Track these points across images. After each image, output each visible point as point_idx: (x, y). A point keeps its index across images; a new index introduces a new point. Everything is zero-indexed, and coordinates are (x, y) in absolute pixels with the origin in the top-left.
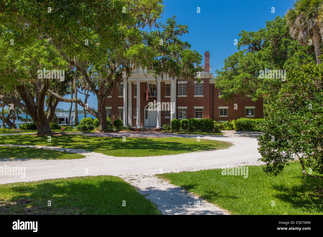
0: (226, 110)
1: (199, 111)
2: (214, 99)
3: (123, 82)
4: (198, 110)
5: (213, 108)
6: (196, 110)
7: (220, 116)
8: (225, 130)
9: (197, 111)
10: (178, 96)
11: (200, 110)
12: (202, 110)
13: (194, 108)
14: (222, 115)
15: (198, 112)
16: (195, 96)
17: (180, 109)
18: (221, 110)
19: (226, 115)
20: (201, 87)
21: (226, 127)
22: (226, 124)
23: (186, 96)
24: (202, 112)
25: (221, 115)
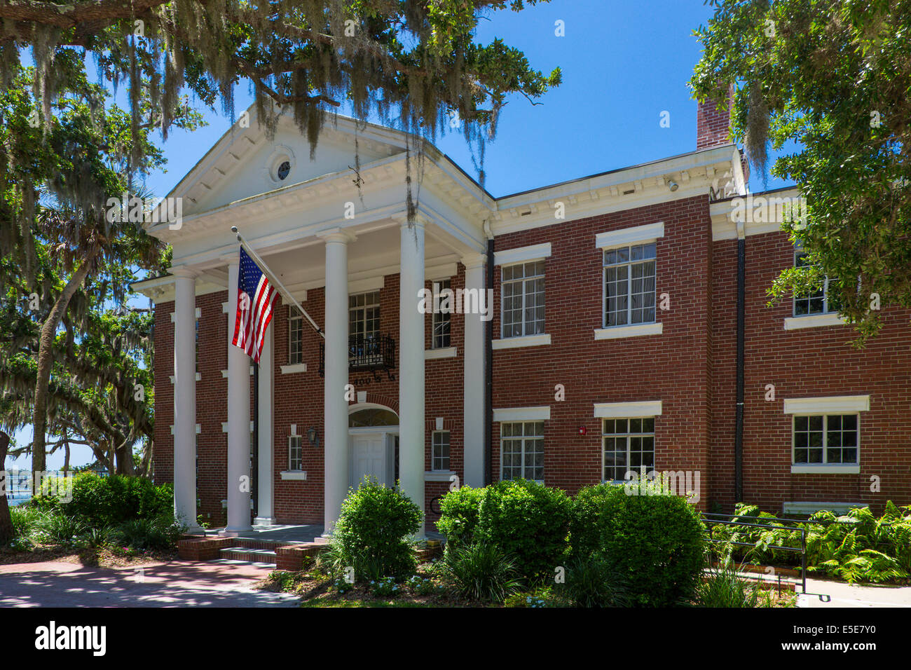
0: (850, 421)
1: (629, 436)
2: (749, 346)
3: (169, 275)
4: (621, 425)
5: (740, 413)
6: (610, 425)
7: (797, 469)
8: (839, 578)
9: (616, 436)
10: (497, 345)
11: (636, 426)
12: (650, 424)
13: (597, 414)
14: (817, 459)
15: (622, 443)
16: (601, 334)
17: (507, 426)
18: (801, 422)
19: (849, 457)
20: (649, 268)
21: (843, 556)
22: (846, 528)
23: (545, 339)
24: (649, 443)
25: (801, 458)
